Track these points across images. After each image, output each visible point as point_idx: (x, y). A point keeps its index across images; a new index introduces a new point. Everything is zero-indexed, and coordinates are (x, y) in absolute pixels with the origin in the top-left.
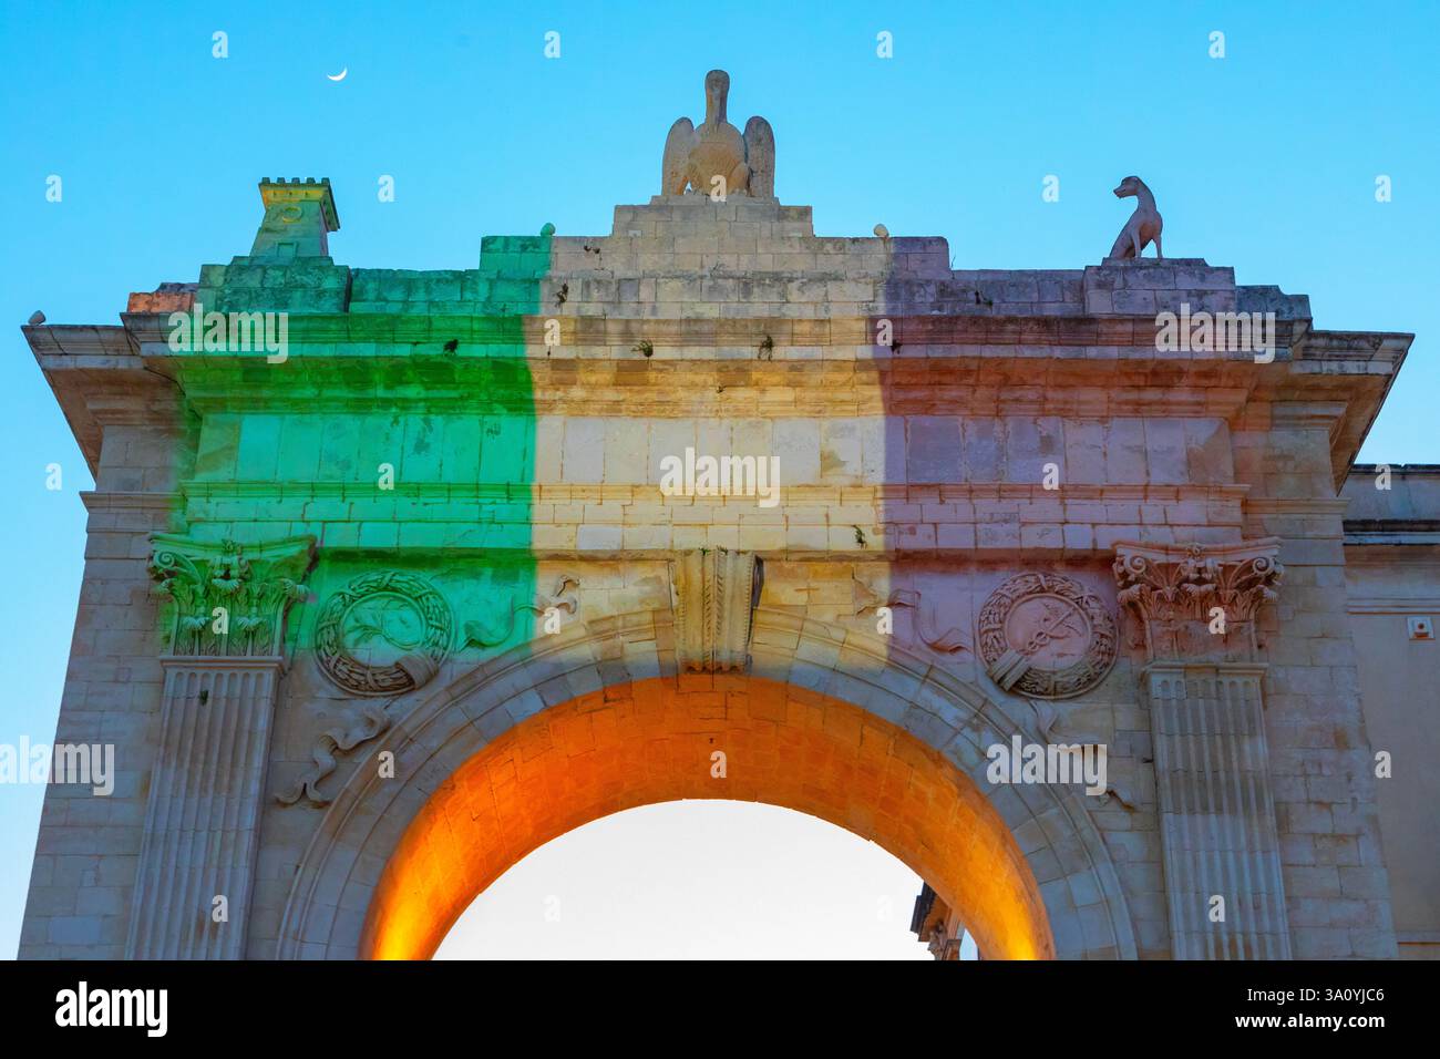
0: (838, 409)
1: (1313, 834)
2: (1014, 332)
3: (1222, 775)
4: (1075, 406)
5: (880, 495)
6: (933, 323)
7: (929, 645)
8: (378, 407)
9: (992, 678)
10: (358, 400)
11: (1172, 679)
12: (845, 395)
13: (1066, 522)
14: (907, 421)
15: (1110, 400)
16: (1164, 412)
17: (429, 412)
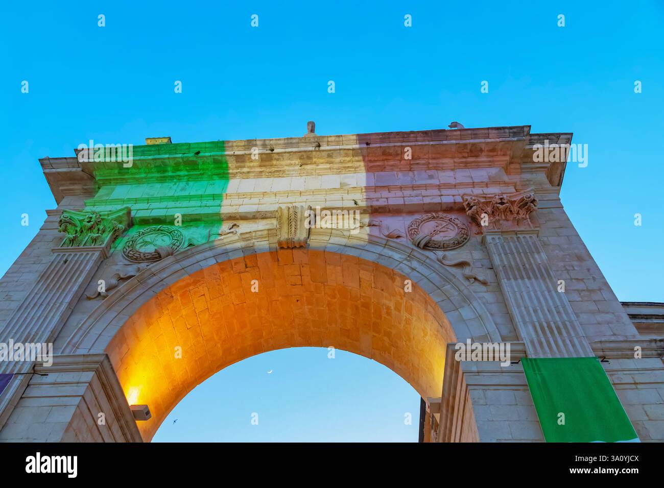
0: (347, 170)
1: (578, 290)
2: (414, 137)
3: (527, 266)
4: (441, 165)
5: (364, 191)
6: (382, 135)
7: (386, 236)
8: (169, 180)
9: (415, 245)
10: (161, 177)
11: (496, 237)
12: (350, 165)
13: (442, 195)
14: (374, 174)
15: (454, 162)
16: (477, 166)
17: (189, 181)
